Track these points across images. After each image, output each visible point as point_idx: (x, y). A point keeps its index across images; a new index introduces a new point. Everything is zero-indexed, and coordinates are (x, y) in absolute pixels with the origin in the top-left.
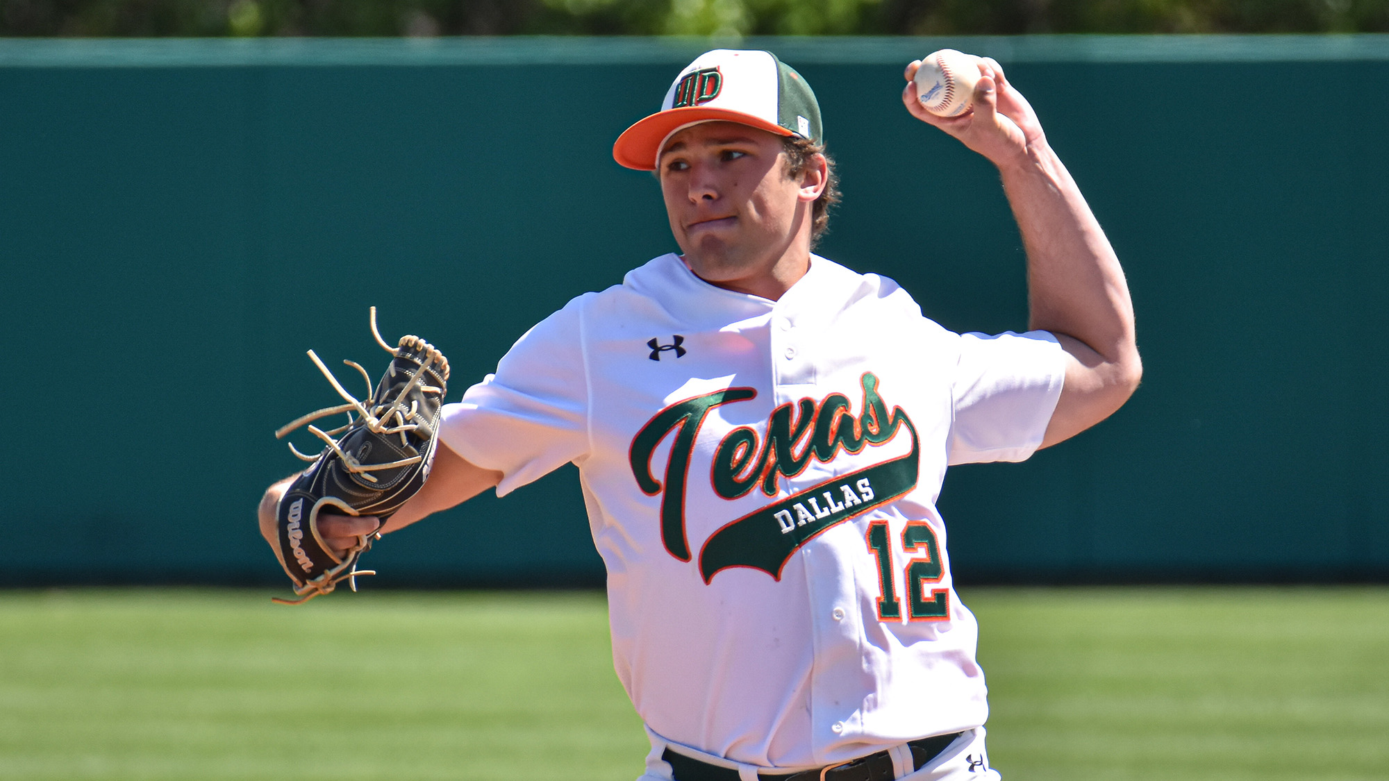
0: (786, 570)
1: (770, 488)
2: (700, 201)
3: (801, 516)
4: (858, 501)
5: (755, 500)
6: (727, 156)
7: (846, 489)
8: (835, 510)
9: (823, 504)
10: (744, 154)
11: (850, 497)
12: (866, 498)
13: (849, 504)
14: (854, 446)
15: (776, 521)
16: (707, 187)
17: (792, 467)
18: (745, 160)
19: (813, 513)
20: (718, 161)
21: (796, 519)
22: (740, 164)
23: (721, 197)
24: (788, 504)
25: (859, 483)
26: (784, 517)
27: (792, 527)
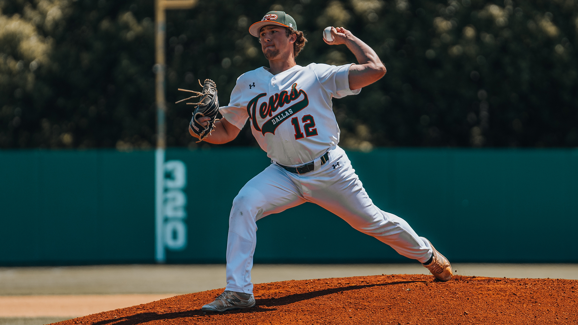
0: (275, 132)
1: (271, 115)
2: (267, 41)
3: (277, 120)
4: (289, 114)
5: (268, 118)
6: (273, 32)
7: (286, 112)
8: (284, 117)
9: (281, 116)
10: (277, 31)
11: (287, 114)
12: (291, 113)
13: (287, 116)
14: (288, 102)
15: (272, 122)
16: (268, 38)
17: (275, 110)
18: (277, 32)
19: (279, 119)
20: (271, 33)
21: (276, 121)
22: (276, 34)
23: (271, 41)
24: (274, 118)
25: (289, 110)
26: (274, 121)
27: (275, 123)
